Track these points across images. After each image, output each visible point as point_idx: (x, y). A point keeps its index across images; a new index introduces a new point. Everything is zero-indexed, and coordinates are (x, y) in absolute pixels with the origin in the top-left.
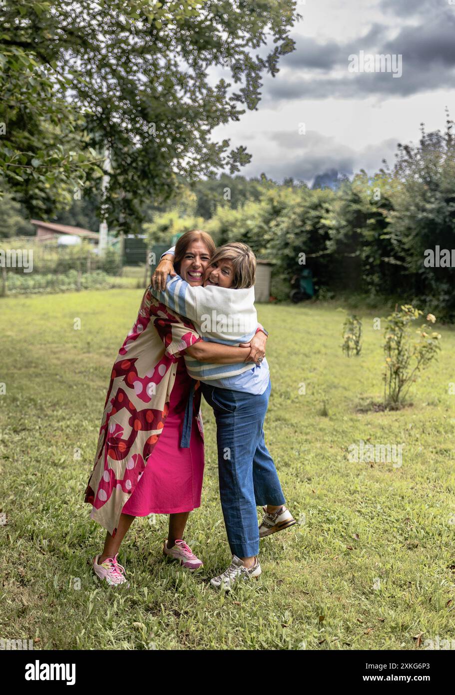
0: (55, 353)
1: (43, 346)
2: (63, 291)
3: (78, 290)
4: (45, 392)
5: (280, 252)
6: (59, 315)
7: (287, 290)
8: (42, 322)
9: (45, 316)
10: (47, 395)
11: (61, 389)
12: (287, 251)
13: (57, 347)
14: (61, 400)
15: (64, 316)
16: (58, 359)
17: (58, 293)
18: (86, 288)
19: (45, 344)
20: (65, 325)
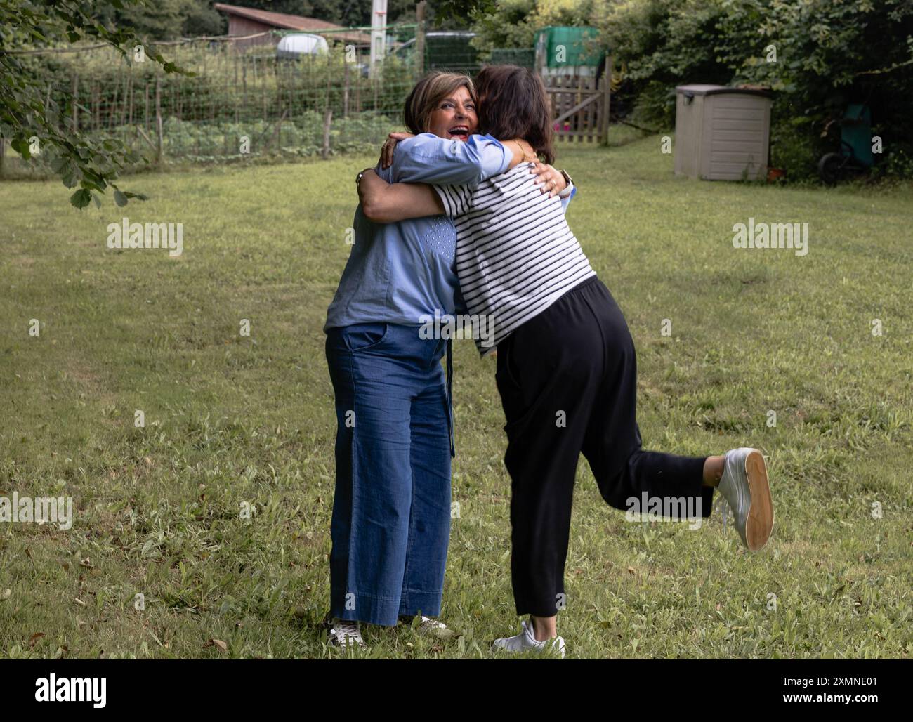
0: (283, 305)
1: (253, 287)
2: (291, 159)
3: (323, 156)
4: (268, 407)
5: (795, 64)
6: (286, 212)
7: (809, 154)
8: (248, 230)
9: (255, 216)
10: (271, 416)
11: (305, 400)
12: (811, 62)
13: (285, 291)
14: (309, 430)
15: (298, 216)
16: (292, 319)
17: (279, 162)
18: (343, 150)
19: (258, 284)
20: (301, 238)
